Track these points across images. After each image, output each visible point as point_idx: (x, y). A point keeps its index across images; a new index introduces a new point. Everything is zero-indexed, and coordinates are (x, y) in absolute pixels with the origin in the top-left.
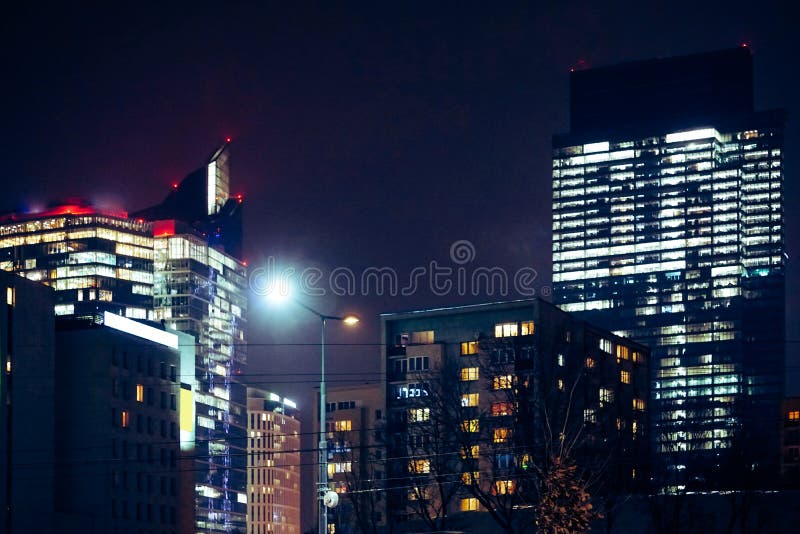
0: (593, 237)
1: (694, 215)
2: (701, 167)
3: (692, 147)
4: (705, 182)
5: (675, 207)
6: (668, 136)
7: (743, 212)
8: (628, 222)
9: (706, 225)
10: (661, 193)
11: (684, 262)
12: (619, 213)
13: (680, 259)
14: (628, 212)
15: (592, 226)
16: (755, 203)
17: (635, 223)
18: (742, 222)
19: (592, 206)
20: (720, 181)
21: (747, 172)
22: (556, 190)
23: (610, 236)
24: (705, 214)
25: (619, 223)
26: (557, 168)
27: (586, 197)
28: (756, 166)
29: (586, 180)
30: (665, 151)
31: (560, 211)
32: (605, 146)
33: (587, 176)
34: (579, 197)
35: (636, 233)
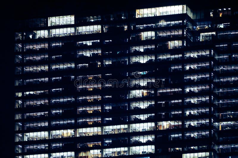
0: (58, 117)
1: (165, 96)
2: (172, 44)
3: (163, 23)
4: (176, 62)
5: (143, 88)
6: (138, 11)
7: (215, 95)
8: (95, 103)
9: (177, 107)
10: (130, 72)
11: (153, 147)
12: (85, 92)
13: (148, 143)
14: (95, 92)
15: (58, 106)
16: (227, 85)
17: (102, 103)
18: (214, 106)
19: (56, 84)
20: (192, 61)
21: (219, 52)
22: (18, 65)
23: (77, 117)
24: (176, 96)
25: (86, 103)
26: (19, 41)
27: (50, 73)
28: (230, 46)
29: (50, 56)
30: (134, 27)
31: (23, 89)
32: (70, 19)
33: (51, 51)
34: (42, 74)
35: (103, 114)
